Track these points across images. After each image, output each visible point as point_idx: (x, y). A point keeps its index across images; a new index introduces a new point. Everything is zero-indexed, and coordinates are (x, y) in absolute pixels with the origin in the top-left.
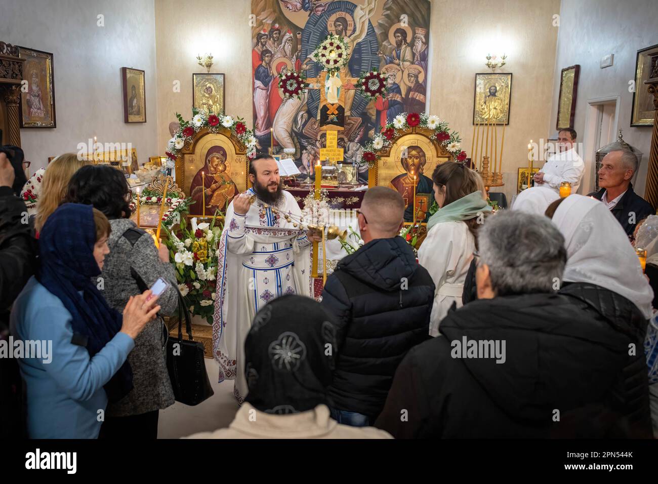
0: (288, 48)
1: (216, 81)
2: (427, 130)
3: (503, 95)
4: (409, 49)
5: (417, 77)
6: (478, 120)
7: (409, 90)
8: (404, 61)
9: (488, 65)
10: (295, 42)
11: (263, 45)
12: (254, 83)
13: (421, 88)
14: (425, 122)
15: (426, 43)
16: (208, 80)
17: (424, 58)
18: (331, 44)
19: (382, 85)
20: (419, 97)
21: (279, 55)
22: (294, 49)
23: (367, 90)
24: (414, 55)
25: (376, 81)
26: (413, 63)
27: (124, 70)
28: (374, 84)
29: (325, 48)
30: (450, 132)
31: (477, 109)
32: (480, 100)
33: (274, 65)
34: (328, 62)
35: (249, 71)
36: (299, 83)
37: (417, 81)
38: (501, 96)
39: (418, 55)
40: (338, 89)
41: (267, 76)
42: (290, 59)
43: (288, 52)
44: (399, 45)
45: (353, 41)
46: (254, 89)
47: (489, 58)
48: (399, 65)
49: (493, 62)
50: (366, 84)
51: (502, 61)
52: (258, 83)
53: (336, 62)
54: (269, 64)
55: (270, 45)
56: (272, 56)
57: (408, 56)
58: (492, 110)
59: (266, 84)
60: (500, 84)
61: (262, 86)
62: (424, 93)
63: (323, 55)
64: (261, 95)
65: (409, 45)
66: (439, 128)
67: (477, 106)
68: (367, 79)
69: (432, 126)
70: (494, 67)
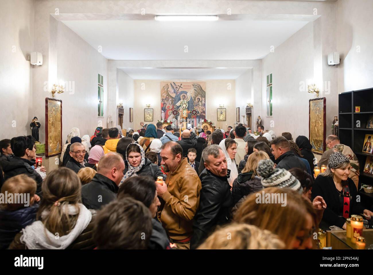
0: (170, 102)
1: (151, 111)
2: (208, 122)
3: (224, 113)
4: (201, 103)
5: (203, 109)
6: (218, 120)
7: (201, 113)
8: (200, 105)
9: (220, 107)
10: (172, 101)
11: (164, 102)
12: (161, 111)
13: (204, 112)
14: (208, 121)
15: (205, 101)
16: (148, 110)
17: (205, 105)
18: (184, 103)
19: (196, 112)
20: (204, 114)
21: (168, 104)
22: (172, 103)
23: (193, 113)
24: (202, 104)
25: (195, 112)
26: (202, 106)
27: (130, 108)
28: (194, 112)
29: (183, 104)
30: (212, 123)
31: (218, 117)
32: (219, 115)
33: (167, 107)
34: (184, 107)
35: (160, 108)
36: (177, 112)
37: (203, 111)
38: (224, 114)
39: (203, 104)
40: (186, 113)
41: (165, 109)
42: (171, 105)
43: (170, 104)
44: (198, 102)
45: (187, 101)
46: (161, 113)
47: (220, 105)
48: (198, 106)
49: (221, 106)
50: (192, 112)
51: (223, 106)
52: (162, 111)
53: (185, 107)
54: (165, 106)
55: (166, 102)
56: (166, 104)
57: (201, 104)
58: (222, 117)
59: (165, 111)
60: (223, 111)
61: (163, 112)
62: (205, 113)
63: (182, 106)
64: (163, 114)
65: (201, 102)
66: (210, 122)
67: (218, 116)
68: (193, 111)
69: (209, 122)
70: (221, 107)
